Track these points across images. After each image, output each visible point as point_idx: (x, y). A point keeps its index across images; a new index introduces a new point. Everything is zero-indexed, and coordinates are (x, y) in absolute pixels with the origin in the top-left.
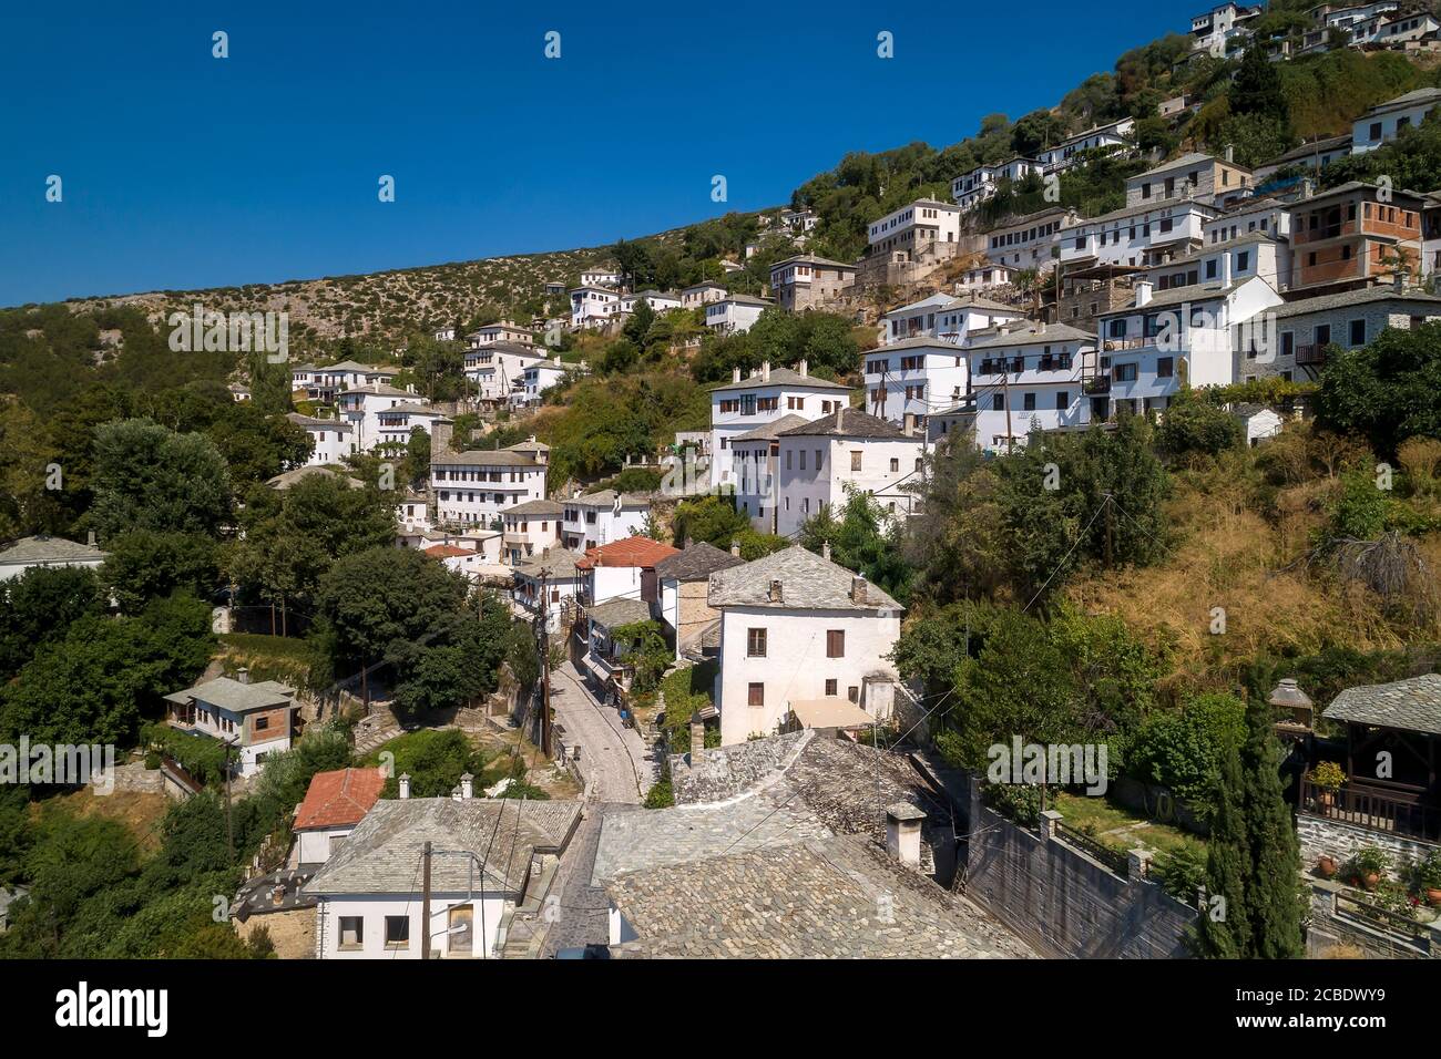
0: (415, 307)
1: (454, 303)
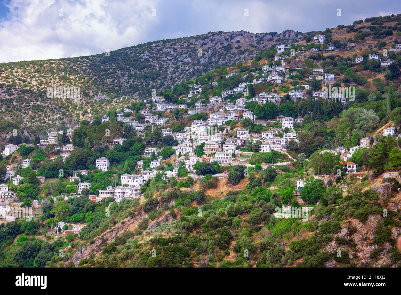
0: (31, 85)
1: (47, 83)
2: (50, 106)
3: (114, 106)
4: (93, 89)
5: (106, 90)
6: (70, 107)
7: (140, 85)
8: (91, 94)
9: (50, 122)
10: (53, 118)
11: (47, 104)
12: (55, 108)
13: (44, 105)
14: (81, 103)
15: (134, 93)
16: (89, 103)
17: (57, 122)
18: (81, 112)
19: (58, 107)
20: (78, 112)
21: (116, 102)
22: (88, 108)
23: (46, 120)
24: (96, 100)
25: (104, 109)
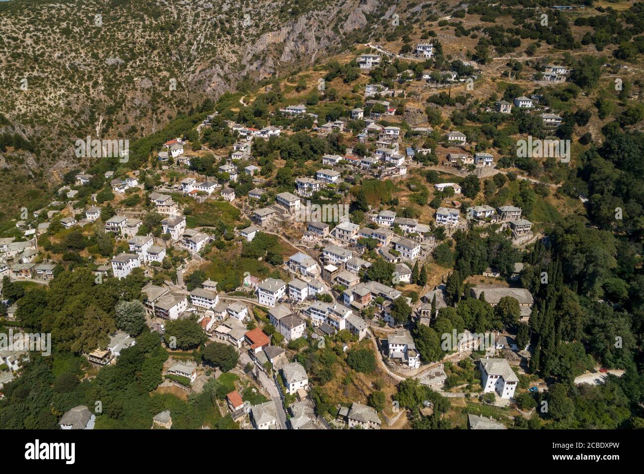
0: (25, 45)
2: (50, 76)
3: (130, 73)
4: (102, 48)
5: (118, 48)
6: (77, 77)
7: (158, 41)
8: (101, 56)
9: (52, 103)
10: (56, 97)
11: (46, 74)
12: (58, 80)
13: (43, 75)
14: (90, 70)
15: (152, 52)
16: (99, 69)
17: (61, 102)
18: (91, 83)
19: (60, 77)
20: (87, 83)
21: (131, 67)
22: (99, 76)
23: (47, 99)
24: (107, 65)
25: (118, 77)
